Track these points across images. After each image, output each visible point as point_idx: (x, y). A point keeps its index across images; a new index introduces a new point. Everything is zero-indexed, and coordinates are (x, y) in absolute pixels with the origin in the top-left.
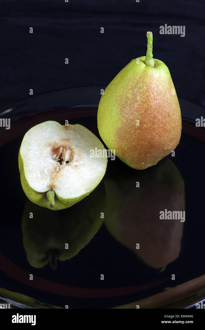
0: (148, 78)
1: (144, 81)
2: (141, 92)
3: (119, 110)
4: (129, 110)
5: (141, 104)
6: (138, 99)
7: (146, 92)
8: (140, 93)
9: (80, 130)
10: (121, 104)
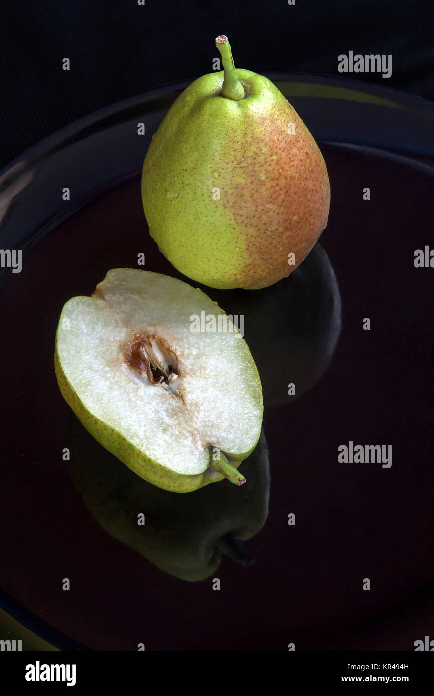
0: (260, 126)
1: (257, 138)
2: (262, 162)
3: (232, 217)
5: (274, 184)
6: (263, 178)
7: (271, 155)
8: (262, 166)
9: (124, 283)
10: (231, 203)
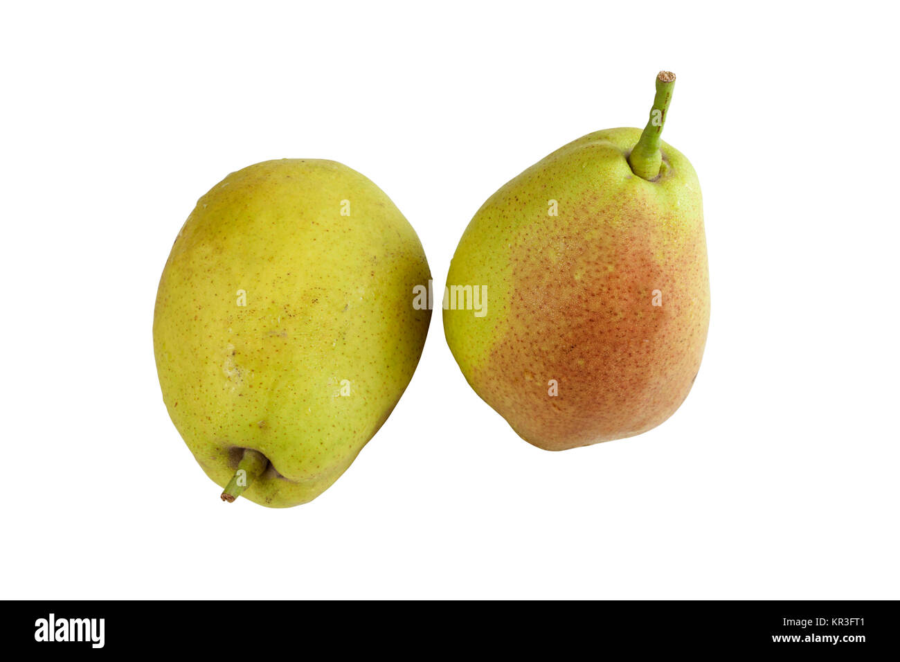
4: (540, 301)
